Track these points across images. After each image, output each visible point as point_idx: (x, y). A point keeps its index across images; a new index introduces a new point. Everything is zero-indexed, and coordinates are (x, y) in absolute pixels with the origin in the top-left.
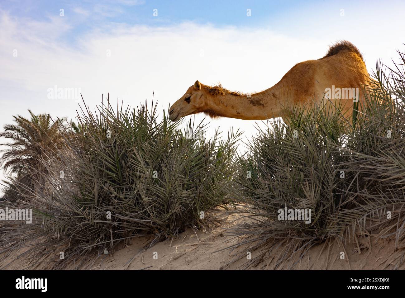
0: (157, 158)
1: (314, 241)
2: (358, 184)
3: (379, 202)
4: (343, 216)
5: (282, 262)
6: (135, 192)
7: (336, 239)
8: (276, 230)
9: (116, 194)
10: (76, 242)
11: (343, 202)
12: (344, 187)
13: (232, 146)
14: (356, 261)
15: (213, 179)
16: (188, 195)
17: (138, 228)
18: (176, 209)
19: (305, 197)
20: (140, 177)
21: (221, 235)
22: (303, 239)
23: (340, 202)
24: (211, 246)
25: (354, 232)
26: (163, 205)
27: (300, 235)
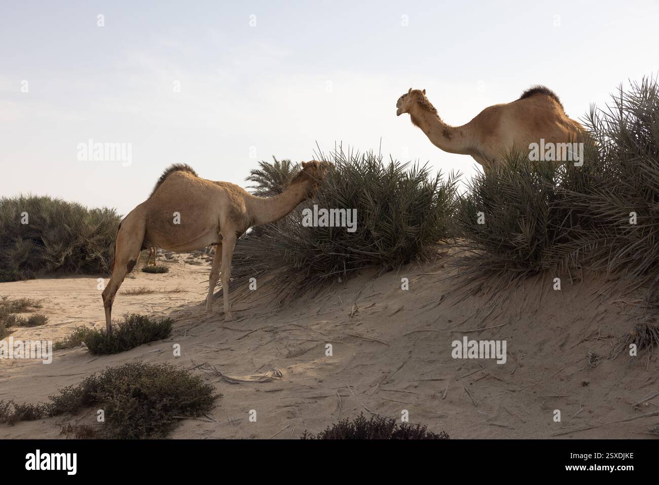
0: (385, 198)
1: (529, 272)
2: (571, 221)
3: (591, 236)
4: (557, 250)
5: (499, 291)
6: (366, 227)
7: (550, 271)
8: (493, 262)
10: (314, 271)
11: (557, 236)
12: (558, 223)
13: (453, 187)
15: (435, 216)
16: (413, 231)
17: (368, 260)
18: (402, 243)
19: (521, 232)
20: (369, 215)
21: (443, 267)
22: (518, 270)
23: (555, 237)
24: (433, 276)
25: (567, 264)
26: (390, 240)
27: (516, 268)
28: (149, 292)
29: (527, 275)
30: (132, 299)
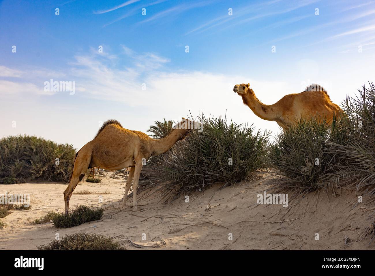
0: (227, 144)
1: (310, 189)
2: (335, 160)
3: (346, 170)
4: (326, 177)
6: (216, 160)
7: (322, 189)
8: (289, 183)
9: (206, 161)
10: (185, 184)
11: (326, 169)
12: (327, 162)
13: (266, 139)
14: (333, 201)
15: (256, 155)
16: (243, 163)
17: (217, 179)
18: (237, 170)
19: (306, 166)
20: (218, 153)
21: (260, 184)
22: (304, 188)
24: (254, 190)
25: (332, 185)
27: (302, 186)
28: (90, 193)
29: (309, 191)
30: (80, 197)
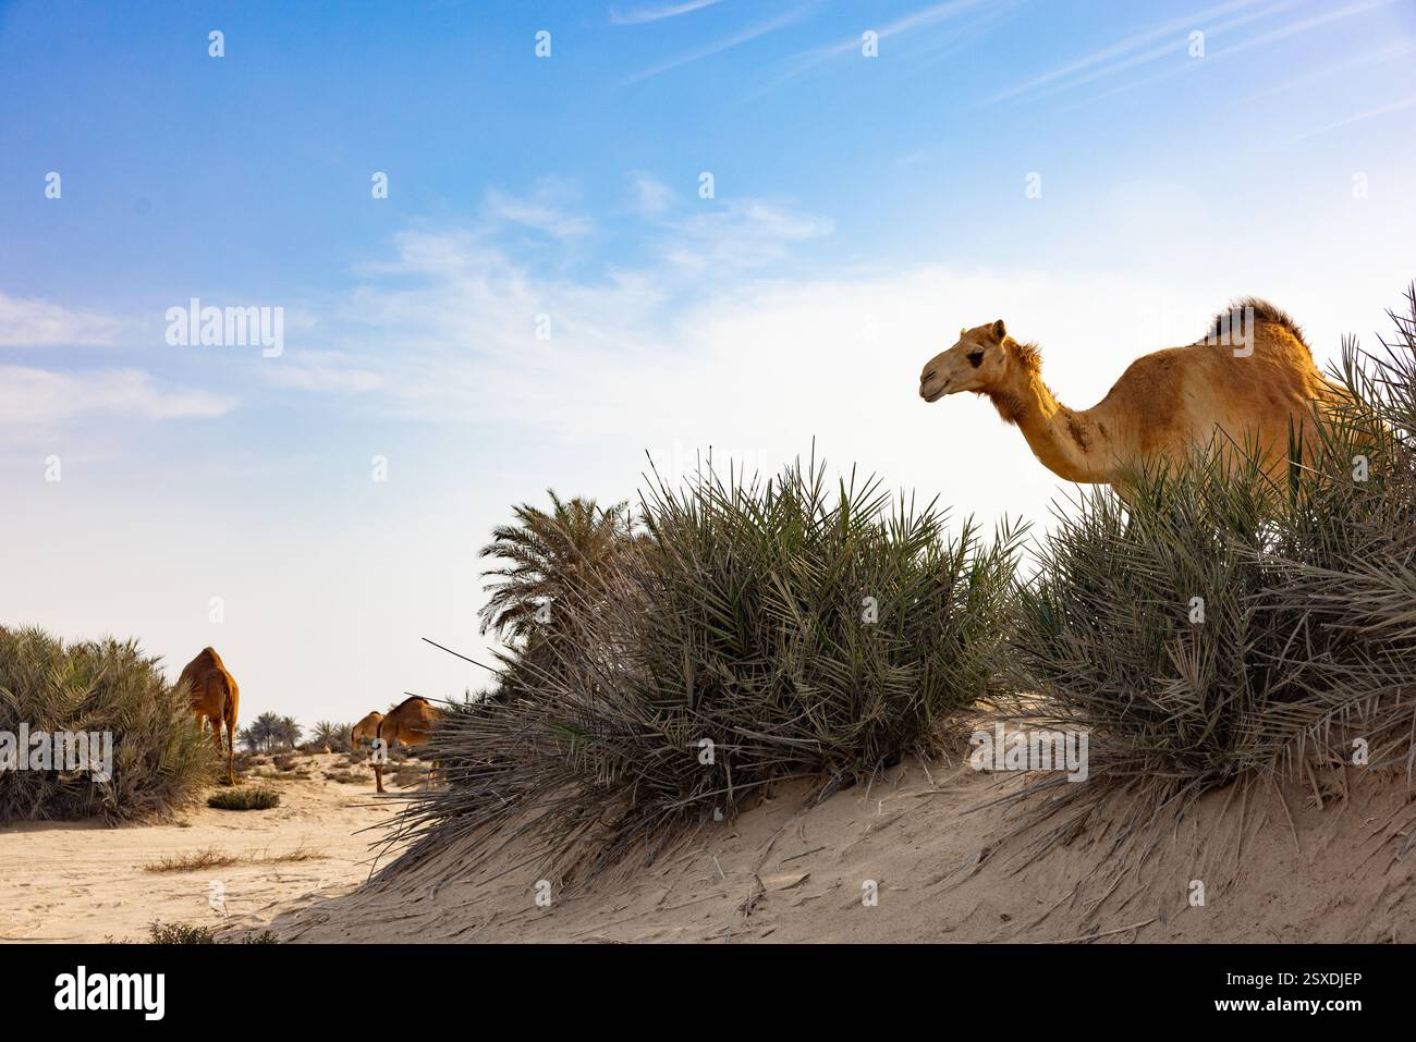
0: (828, 593)
1: (1206, 779)
2: (1308, 641)
3: (1361, 682)
4: (1277, 719)
5: (1130, 833)
6: (779, 673)
7: (1260, 776)
8: (1112, 756)
9: (733, 680)
10: (647, 794)
11: (1273, 683)
12: (1275, 649)
13: (1006, 560)
14: (1312, 829)
15: (961, 638)
16: (904, 679)
17: (790, 759)
18: (876, 711)
19: (1180, 677)
20: (788, 639)
22: (1180, 776)
23: (1267, 686)
24: (961, 798)
25: (1301, 757)
26: (845, 704)
27: (1172, 769)
28: (224, 863)
29: (1203, 787)
30: (177, 882)
